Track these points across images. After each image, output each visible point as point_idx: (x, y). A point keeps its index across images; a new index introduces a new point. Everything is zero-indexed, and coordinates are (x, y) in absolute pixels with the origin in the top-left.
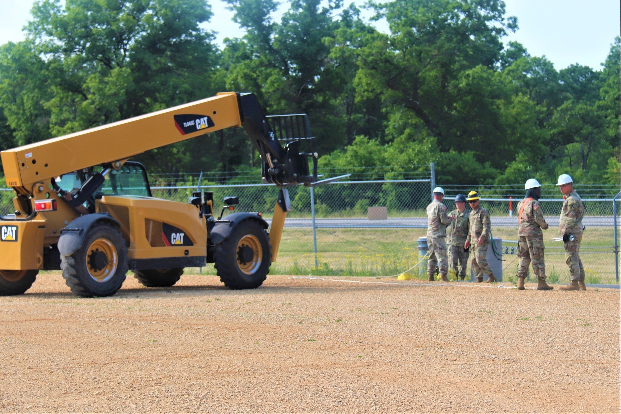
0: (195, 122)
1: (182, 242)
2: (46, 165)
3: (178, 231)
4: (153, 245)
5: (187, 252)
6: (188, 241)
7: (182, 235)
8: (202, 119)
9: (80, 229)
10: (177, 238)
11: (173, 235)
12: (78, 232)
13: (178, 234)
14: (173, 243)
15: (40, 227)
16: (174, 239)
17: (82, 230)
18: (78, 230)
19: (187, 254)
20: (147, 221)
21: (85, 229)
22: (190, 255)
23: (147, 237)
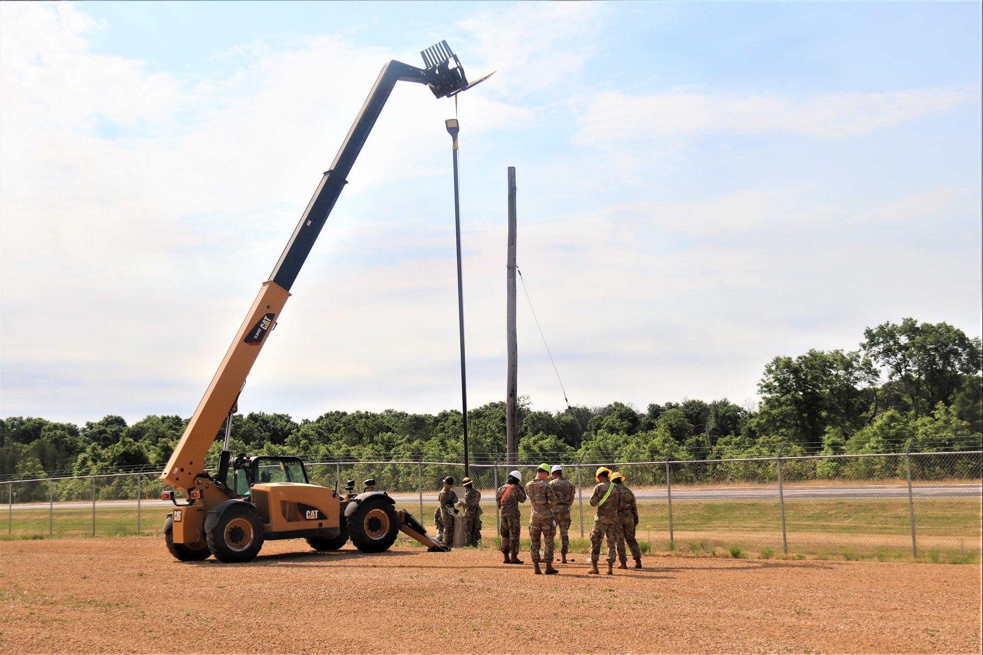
0: (261, 328)
1: (316, 517)
2: (191, 463)
3: (312, 508)
4: (289, 520)
5: (321, 524)
6: (322, 516)
7: (316, 511)
8: (264, 321)
9: (218, 512)
10: (312, 514)
11: (308, 512)
12: (216, 514)
13: (313, 511)
14: (308, 518)
15: (198, 510)
16: (309, 515)
17: (219, 513)
18: (216, 512)
19: (321, 526)
20: (284, 503)
21: (222, 512)
22: (324, 526)
23: (284, 515)
